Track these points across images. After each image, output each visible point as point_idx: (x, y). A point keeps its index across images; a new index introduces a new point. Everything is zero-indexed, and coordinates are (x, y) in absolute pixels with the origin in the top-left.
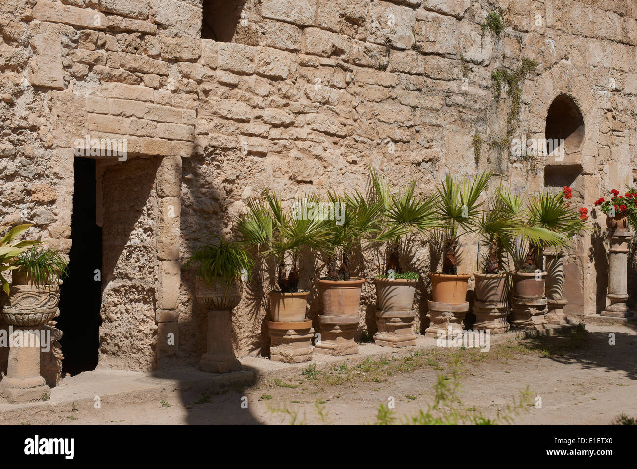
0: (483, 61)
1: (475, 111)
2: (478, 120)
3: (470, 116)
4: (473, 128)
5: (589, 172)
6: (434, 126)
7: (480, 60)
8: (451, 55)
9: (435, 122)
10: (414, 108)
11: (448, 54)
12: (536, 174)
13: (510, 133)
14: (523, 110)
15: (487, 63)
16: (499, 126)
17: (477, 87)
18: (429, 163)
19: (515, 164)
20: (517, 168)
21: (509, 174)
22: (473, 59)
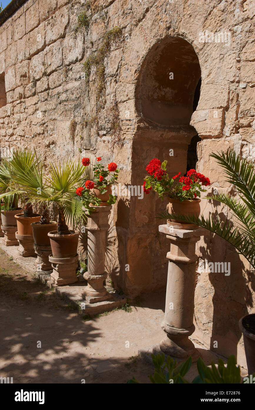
0: (77, 58)
1: (73, 101)
2: (76, 107)
3: (70, 106)
4: (72, 115)
5: (208, 134)
6: (54, 120)
7: (75, 59)
8: (60, 66)
9: (54, 118)
10: (45, 112)
11: (58, 67)
12: (123, 145)
13: (98, 111)
14: (108, 84)
15: (80, 58)
16: (90, 106)
17: (73, 81)
18: (54, 145)
19: (104, 138)
20: (104, 141)
21: (97, 148)
22: (70, 61)
